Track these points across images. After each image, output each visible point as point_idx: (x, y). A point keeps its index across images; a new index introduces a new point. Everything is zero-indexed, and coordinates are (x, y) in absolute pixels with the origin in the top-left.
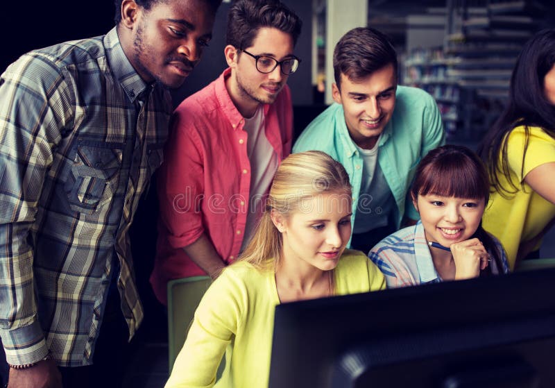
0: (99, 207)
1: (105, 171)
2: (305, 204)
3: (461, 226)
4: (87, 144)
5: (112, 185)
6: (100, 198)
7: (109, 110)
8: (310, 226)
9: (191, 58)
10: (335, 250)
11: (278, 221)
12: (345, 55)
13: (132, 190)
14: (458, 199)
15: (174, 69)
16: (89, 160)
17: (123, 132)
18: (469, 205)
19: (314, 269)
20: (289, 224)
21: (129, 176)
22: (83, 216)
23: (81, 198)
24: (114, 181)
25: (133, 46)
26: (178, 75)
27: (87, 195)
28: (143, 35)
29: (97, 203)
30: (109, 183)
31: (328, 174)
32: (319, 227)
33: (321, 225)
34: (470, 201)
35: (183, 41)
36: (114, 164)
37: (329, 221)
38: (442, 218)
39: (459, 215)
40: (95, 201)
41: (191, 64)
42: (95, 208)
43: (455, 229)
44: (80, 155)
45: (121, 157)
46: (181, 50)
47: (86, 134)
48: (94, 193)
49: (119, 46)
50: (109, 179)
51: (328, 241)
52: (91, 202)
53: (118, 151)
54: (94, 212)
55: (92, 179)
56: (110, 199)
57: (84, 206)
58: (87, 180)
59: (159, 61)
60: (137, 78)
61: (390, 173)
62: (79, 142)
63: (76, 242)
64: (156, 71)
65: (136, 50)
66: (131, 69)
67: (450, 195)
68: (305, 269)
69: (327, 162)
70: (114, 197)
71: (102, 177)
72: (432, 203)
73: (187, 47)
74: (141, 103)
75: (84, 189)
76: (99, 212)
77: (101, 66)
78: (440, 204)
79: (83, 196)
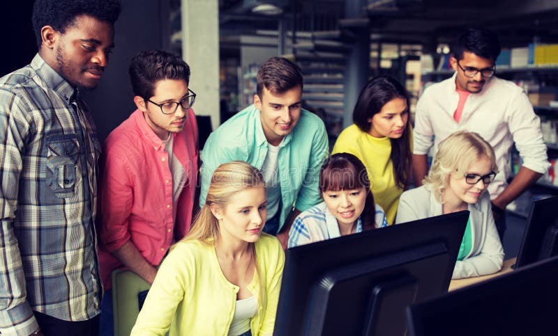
0: (76, 189)
1: (72, 158)
2: (236, 197)
3: (351, 209)
4: (53, 139)
5: (79, 168)
6: (75, 180)
7: (56, 111)
8: (240, 212)
9: (102, 65)
10: (258, 227)
11: (215, 211)
12: (267, 76)
13: (91, 170)
14: (346, 191)
15: (88, 75)
16: (59, 151)
17: (72, 126)
18: (354, 194)
19: (243, 242)
20: (224, 213)
21: (86, 158)
22: (67, 200)
23: (62, 185)
24: (79, 163)
25: (56, 61)
26: (92, 79)
27: (66, 181)
28: (63, 52)
29: (74, 186)
30: (76, 166)
31: (249, 175)
32: (245, 212)
33: (246, 211)
34: (353, 191)
35: (93, 53)
36: (76, 151)
37: (252, 207)
38: (339, 206)
39: (348, 202)
40: (72, 184)
41: (103, 68)
42: (73, 191)
43: (348, 211)
44: (51, 150)
45: (78, 144)
46: (94, 60)
47: (50, 132)
48: (69, 178)
49: (46, 65)
50: (76, 163)
51: (253, 221)
52: (70, 186)
53: (75, 139)
54: (74, 194)
55: (65, 166)
56: (81, 179)
57: (66, 191)
58: (62, 169)
59: (78, 70)
60: (66, 85)
61: (284, 169)
62: (47, 139)
63: (69, 223)
64: (76, 77)
65: (59, 64)
66: (61, 79)
67: (340, 189)
68: (237, 244)
69: (248, 167)
70: (83, 177)
71: (71, 163)
72: (331, 196)
73: (98, 58)
74: (75, 103)
75: (62, 177)
76: (77, 193)
77: (37, 82)
78: (335, 196)
79: (63, 182)
